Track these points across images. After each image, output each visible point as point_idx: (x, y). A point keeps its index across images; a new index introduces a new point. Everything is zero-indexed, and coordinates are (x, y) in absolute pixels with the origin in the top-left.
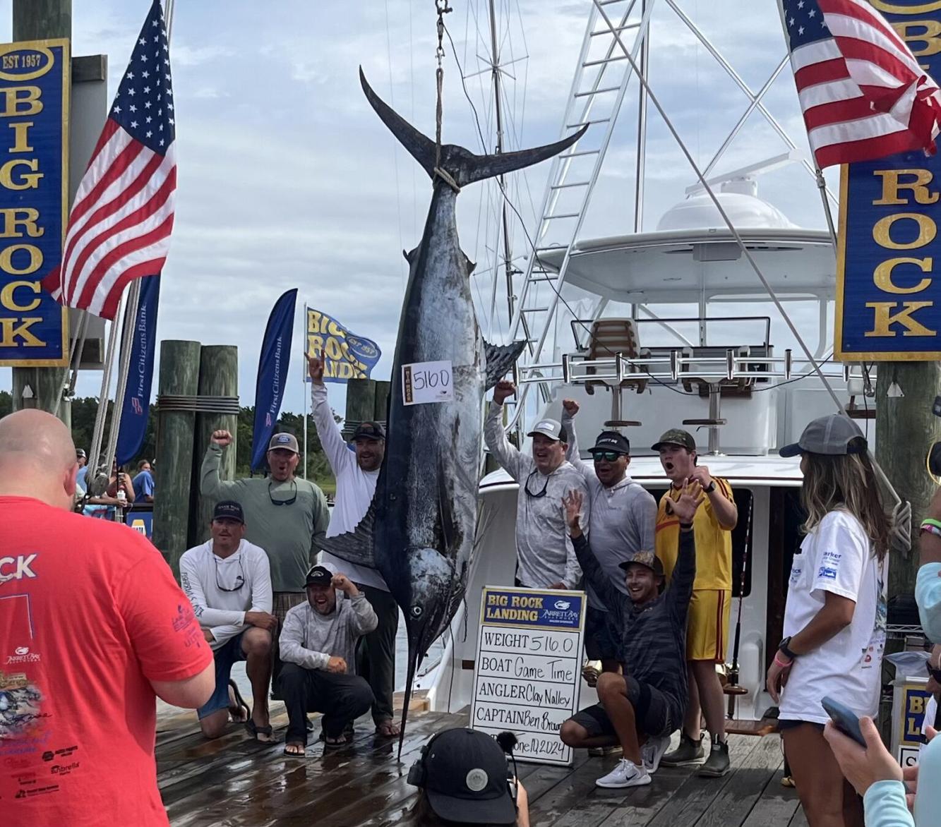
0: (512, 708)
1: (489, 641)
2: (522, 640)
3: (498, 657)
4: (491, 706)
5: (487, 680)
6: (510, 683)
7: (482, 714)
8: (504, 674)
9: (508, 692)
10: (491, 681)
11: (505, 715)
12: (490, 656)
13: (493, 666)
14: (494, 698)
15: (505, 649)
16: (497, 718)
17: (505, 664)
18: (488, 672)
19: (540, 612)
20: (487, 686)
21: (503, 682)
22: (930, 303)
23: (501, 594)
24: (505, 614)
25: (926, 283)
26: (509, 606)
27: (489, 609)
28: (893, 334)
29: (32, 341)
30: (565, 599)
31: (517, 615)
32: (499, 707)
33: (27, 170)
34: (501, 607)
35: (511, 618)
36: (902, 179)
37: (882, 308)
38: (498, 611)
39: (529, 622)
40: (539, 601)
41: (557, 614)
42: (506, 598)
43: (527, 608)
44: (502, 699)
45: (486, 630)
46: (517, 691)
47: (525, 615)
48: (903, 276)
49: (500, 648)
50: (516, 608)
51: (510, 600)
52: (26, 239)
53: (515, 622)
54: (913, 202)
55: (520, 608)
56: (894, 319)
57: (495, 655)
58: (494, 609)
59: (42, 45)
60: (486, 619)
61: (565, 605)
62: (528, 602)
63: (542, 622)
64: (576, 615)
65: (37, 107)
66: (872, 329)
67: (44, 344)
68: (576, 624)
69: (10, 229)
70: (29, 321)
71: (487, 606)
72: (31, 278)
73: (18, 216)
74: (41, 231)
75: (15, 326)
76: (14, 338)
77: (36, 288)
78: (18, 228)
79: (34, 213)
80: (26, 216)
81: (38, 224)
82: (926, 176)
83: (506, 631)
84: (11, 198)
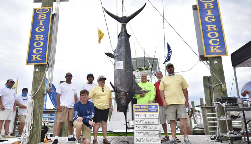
0: (145, 132)
1: (137, 116)
2: (145, 115)
3: (139, 120)
4: (139, 132)
5: (137, 126)
6: (143, 126)
7: (137, 134)
8: (142, 124)
9: (143, 128)
10: (138, 126)
11: (143, 134)
12: (137, 120)
13: (138, 122)
14: (140, 130)
15: (141, 118)
16: (141, 135)
17: (141, 122)
18: (137, 124)
19: (148, 109)
21: (141, 126)
22: (220, 47)
23: (138, 105)
24: (140, 110)
25: (218, 43)
26: (141, 108)
28: (214, 52)
29: (39, 59)
30: (154, 105)
31: (143, 110)
32: (141, 132)
33: (42, 28)
34: (139, 109)
36: (211, 27)
37: (212, 48)
38: (138, 109)
39: (146, 111)
40: (147, 107)
41: (152, 109)
43: (145, 108)
44: (142, 130)
45: (136, 114)
46: (145, 127)
47: (145, 110)
48: (214, 42)
49: (140, 118)
50: (142, 108)
51: (141, 107)
52: (40, 40)
53: (143, 111)
54: (213, 30)
56: (214, 49)
57: (138, 119)
58: (137, 109)
59: (47, 8)
60: (135, 111)
61: (154, 107)
62: (145, 107)
63: (149, 111)
64: (157, 109)
65: (45, 18)
66: (211, 51)
67: (42, 60)
68: (157, 111)
69: (37, 39)
70: (39, 56)
71: (135, 108)
72: (40, 47)
73: (39, 36)
74: (44, 39)
75: (36, 57)
76: (35, 59)
77: (41, 49)
78: (38, 39)
79: (42, 36)
80: (40, 36)
81: (43, 38)
82: (215, 26)
83: (141, 114)
84: (38, 33)
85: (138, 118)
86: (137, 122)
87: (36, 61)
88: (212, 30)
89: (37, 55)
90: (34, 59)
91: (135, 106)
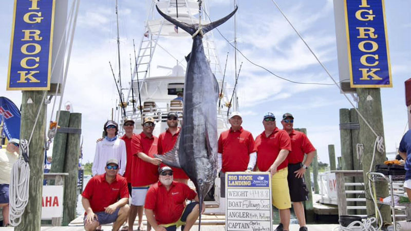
0: (244, 222)
1: (231, 195)
2: (245, 193)
3: (236, 201)
4: (235, 222)
5: (231, 211)
6: (242, 211)
7: (231, 226)
8: (239, 208)
9: (241, 215)
10: (234, 211)
11: (241, 225)
12: (232, 201)
13: (234, 205)
14: (236, 218)
15: (238, 197)
16: (238, 227)
17: (239, 204)
18: (232, 208)
19: (252, 182)
20: (232, 214)
21: (239, 211)
23: (234, 175)
24: (237, 183)
25: (377, 63)
26: (238, 180)
27: (229, 182)
28: (369, 79)
29: (34, 80)
30: (261, 175)
31: (242, 183)
32: (238, 222)
33: (37, 16)
34: (234, 181)
35: (239, 185)
37: (365, 71)
38: (233, 182)
39: (247, 186)
40: (250, 178)
41: (259, 182)
42: (236, 176)
43: (246, 180)
44: (239, 218)
45: (228, 190)
46: (245, 215)
47: (245, 183)
49: (236, 197)
50: (241, 180)
51: (238, 177)
52: (34, 41)
53: (241, 186)
54: (369, 37)
55: (243, 180)
56: (368, 74)
57: (234, 200)
58: (231, 181)
60: (228, 186)
61: (262, 178)
62: (246, 178)
63: (253, 185)
64: (267, 182)
66: (362, 77)
67: (39, 81)
68: (268, 185)
69: (27, 38)
70: (33, 72)
71: (228, 180)
72: (36, 56)
73: (31, 33)
74: (41, 38)
75: (26, 74)
76: (26, 79)
77: (37, 59)
78: (30, 37)
79: (38, 32)
80: (35, 33)
81: (40, 35)
82: (372, 30)
83: (238, 190)
84: (28, 26)
85: (232, 197)
86: (232, 205)
87: (28, 84)
88: (367, 37)
89: (29, 70)
90: (23, 79)
91: (228, 175)
